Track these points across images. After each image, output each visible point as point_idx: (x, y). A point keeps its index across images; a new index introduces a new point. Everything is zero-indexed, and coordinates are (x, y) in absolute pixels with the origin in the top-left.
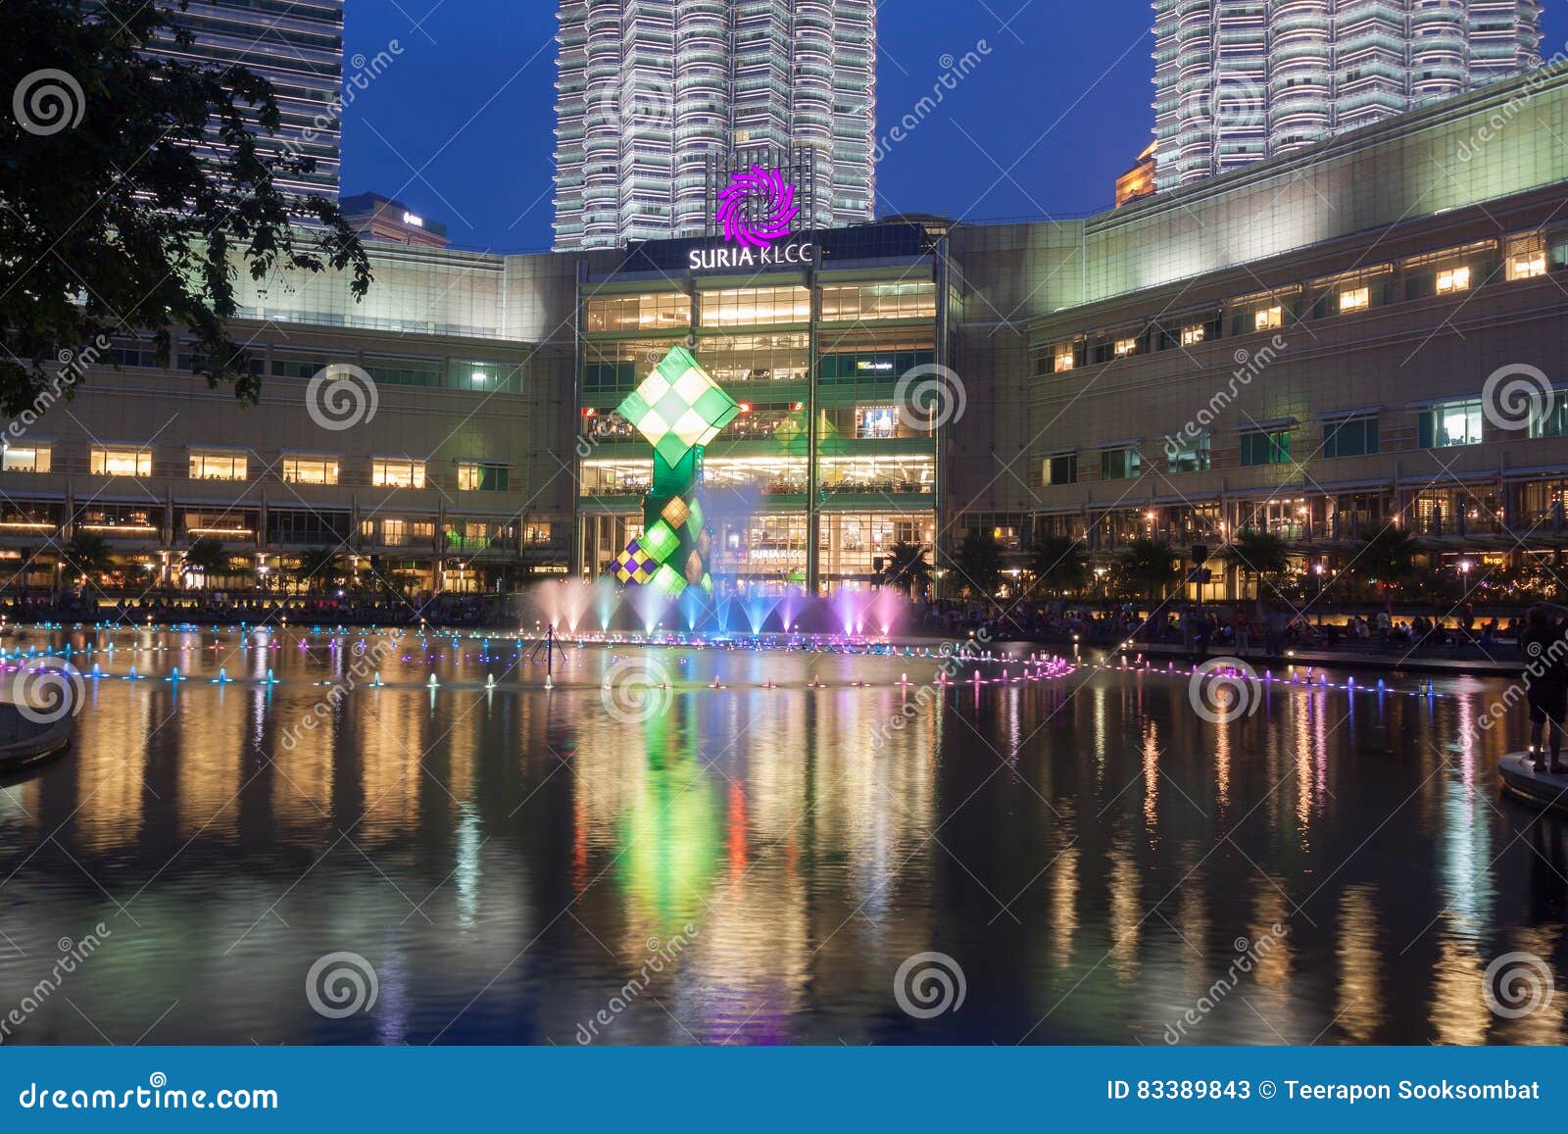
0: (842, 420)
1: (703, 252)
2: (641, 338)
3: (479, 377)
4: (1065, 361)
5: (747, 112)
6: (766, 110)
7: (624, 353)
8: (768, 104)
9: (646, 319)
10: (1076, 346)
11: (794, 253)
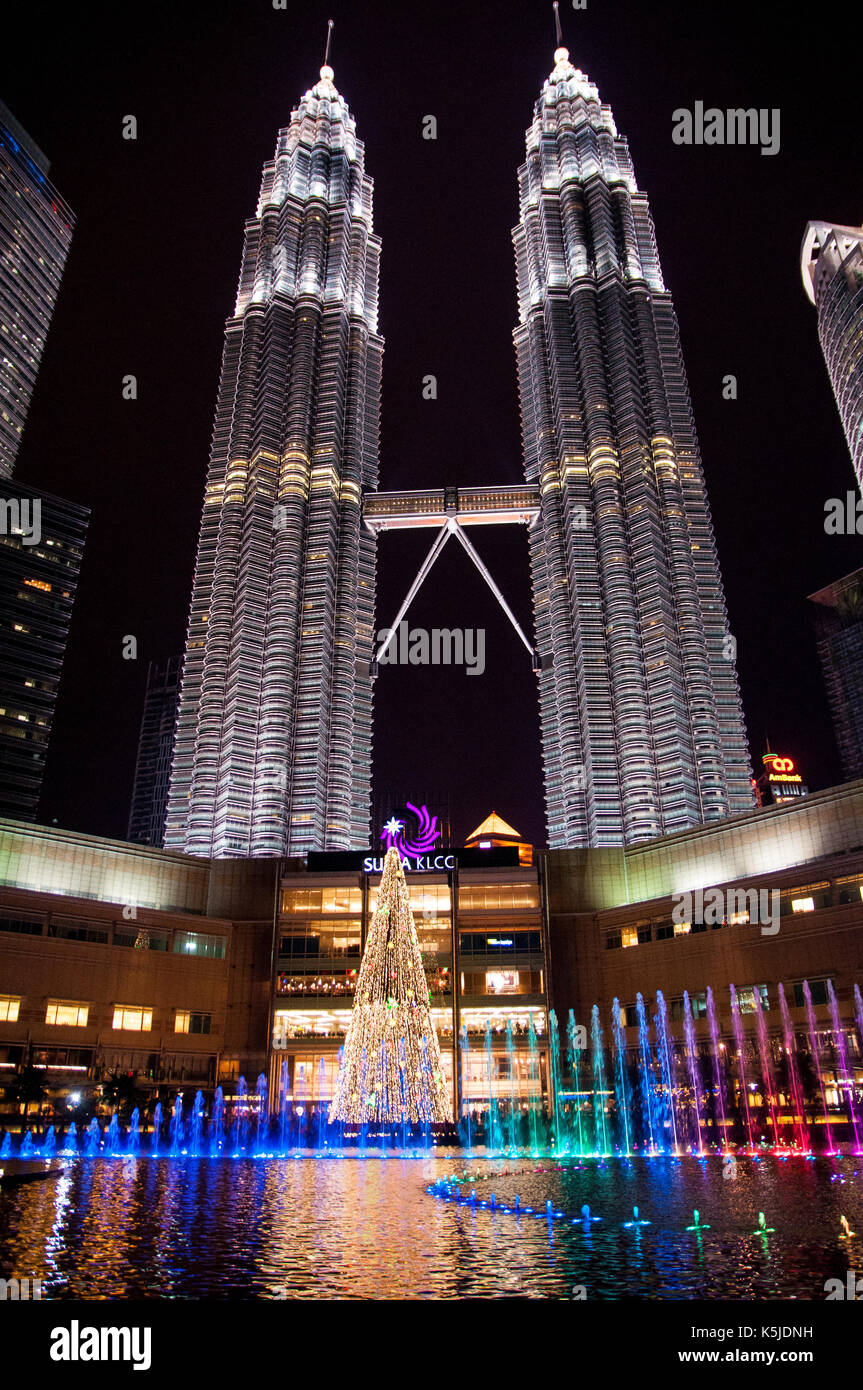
0: (476, 981)
1: (375, 859)
2: (323, 919)
3: (191, 946)
4: (630, 940)
5: (301, 787)
6: (313, 787)
7: (310, 930)
8: (315, 783)
9: (329, 907)
10: (639, 929)
11: (441, 862)
